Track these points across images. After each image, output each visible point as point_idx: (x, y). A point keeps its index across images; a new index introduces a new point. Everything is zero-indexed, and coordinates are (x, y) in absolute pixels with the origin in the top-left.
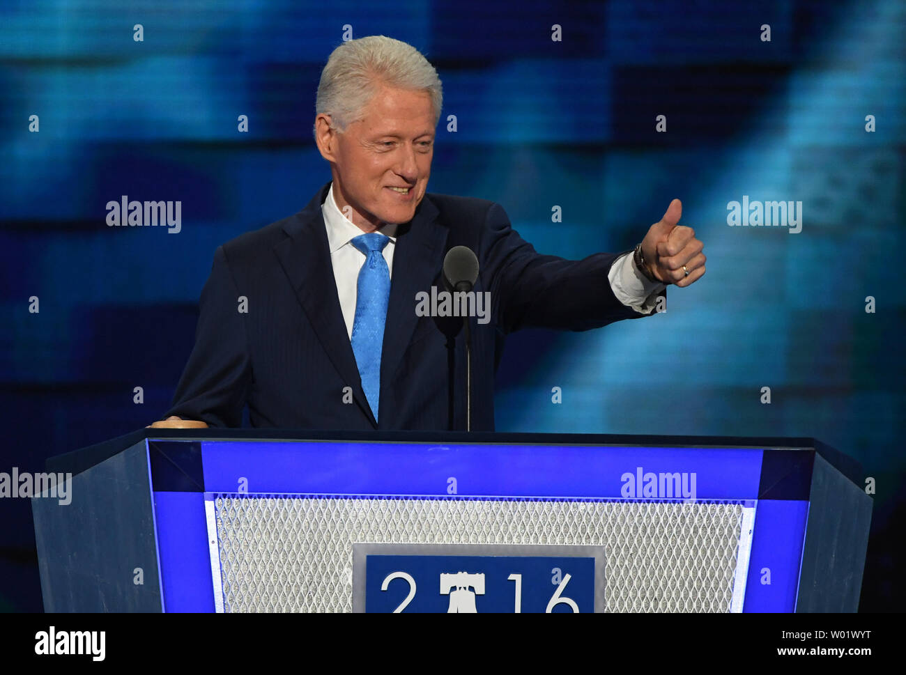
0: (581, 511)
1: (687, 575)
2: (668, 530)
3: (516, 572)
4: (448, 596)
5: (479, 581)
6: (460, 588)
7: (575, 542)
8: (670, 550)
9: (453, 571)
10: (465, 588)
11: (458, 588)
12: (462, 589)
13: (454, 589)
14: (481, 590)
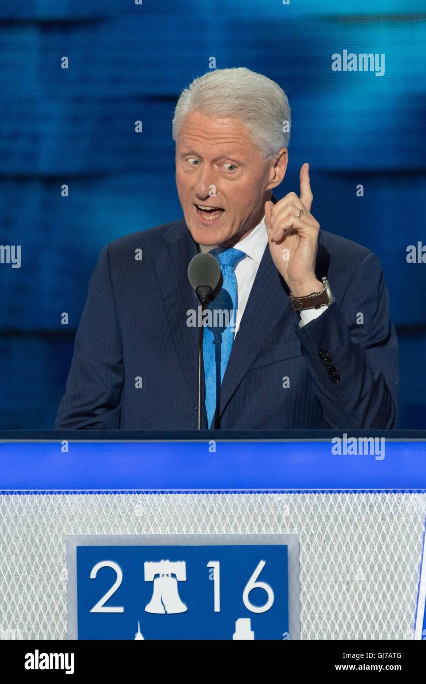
0: (277, 503)
1: (376, 559)
2: (358, 517)
3: (214, 559)
4: (152, 583)
5: (180, 569)
6: (163, 575)
7: (272, 531)
8: (360, 538)
9: (157, 559)
10: (168, 575)
11: (161, 575)
12: (165, 576)
13: (157, 576)
14: (182, 577)
